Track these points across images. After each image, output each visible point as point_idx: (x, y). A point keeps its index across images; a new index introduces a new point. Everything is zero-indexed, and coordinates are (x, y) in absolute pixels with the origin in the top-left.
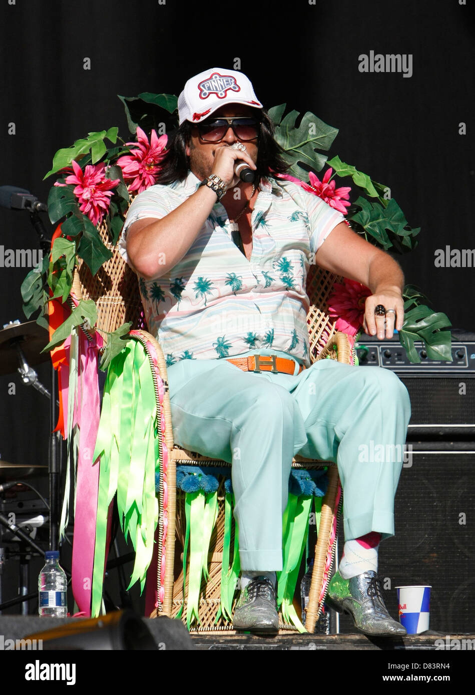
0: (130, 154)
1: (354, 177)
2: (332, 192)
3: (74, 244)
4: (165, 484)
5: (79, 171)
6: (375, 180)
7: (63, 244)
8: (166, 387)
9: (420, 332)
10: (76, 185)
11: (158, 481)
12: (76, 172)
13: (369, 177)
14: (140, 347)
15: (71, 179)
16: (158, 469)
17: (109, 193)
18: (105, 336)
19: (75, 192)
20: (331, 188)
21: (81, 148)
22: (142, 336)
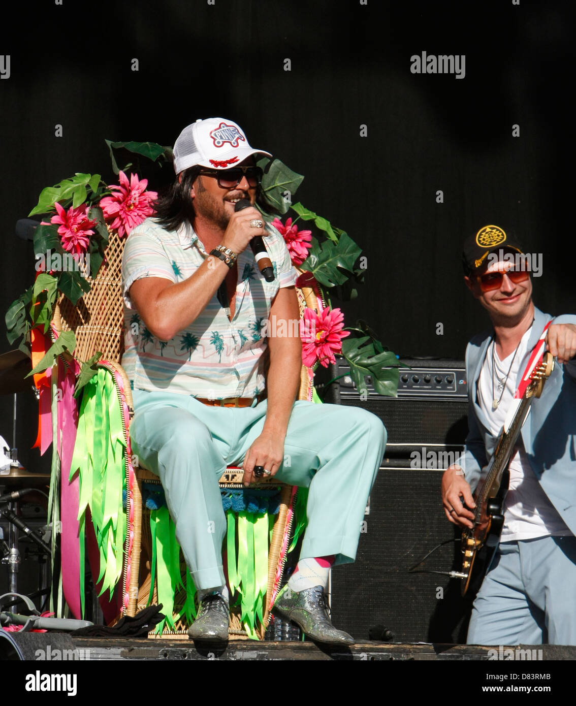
0: (110, 195)
1: (316, 221)
2: (294, 235)
3: (56, 280)
4: (131, 501)
5: (62, 212)
6: (334, 225)
7: (46, 279)
8: (131, 413)
9: (371, 367)
10: (60, 225)
11: (125, 498)
12: (59, 212)
13: (329, 222)
14: (109, 376)
15: (55, 219)
16: (125, 487)
17: (90, 233)
18: (81, 365)
19: (60, 231)
20: (293, 232)
21: (65, 190)
22: (111, 366)
